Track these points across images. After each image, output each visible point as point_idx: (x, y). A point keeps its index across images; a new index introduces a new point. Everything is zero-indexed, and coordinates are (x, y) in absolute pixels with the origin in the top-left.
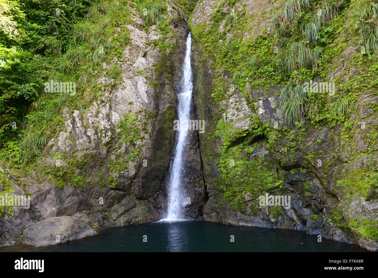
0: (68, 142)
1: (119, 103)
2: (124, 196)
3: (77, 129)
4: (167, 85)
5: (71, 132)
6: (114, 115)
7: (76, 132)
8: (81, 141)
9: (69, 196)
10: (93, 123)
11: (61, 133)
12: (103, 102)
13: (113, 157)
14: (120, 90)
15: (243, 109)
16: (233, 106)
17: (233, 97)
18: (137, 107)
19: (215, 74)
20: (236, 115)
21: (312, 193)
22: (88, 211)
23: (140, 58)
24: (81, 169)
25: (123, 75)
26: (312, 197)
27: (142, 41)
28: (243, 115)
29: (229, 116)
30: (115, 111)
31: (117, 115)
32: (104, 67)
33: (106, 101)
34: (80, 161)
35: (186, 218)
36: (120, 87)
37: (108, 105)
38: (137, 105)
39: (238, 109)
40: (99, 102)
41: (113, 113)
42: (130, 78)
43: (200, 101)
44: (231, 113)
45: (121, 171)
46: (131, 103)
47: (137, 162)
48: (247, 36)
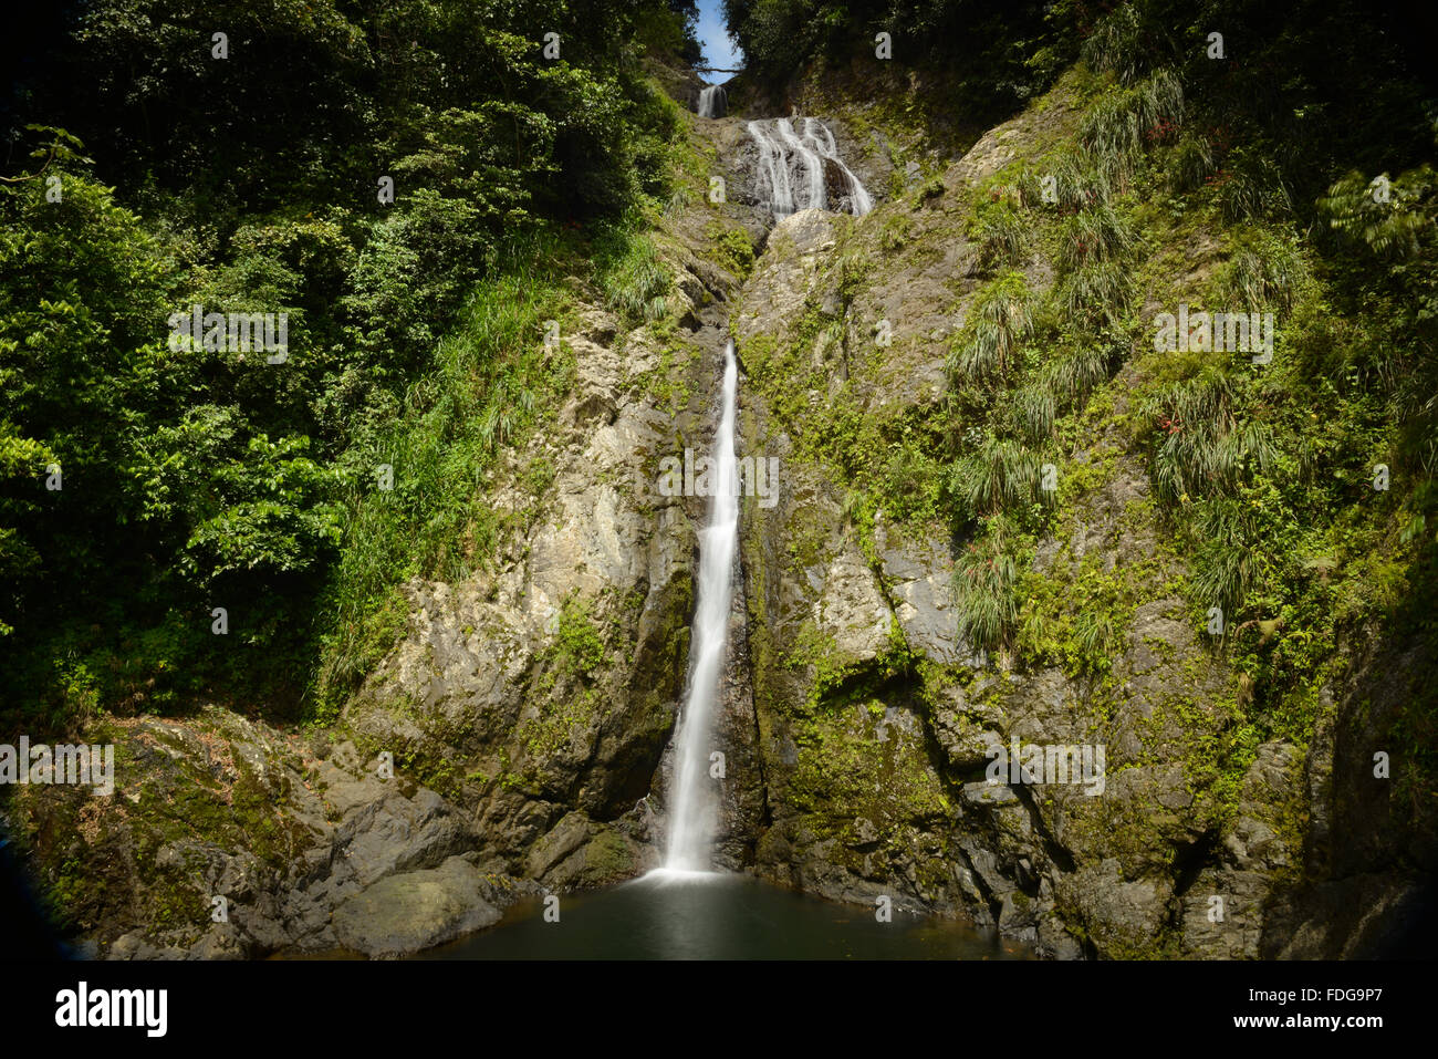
0: (425, 673)
1: (550, 565)
2: (560, 814)
3: (444, 635)
4: (670, 510)
5: (429, 645)
6: (535, 597)
7: (441, 644)
8: (455, 669)
9: (429, 817)
10: (483, 618)
11: (405, 645)
12: (509, 558)
13: (535, 712)
14: (551, 527)
15: (863, 600)
16: (838, 586)
17: (841, 563)
18: (596, 577)
19: (796, 484)
20: (846, 615)
21: (1017, 841)
22: (475, 854)
23: (601, 431)
24: (457, 746)
25: (561, 485)
26: (1016, 848)
27: (609, 379)
28: (862, 616)
29: (828, 614)
30: (539, 586)
31: (543, 597)
32: (511, 462)
33: (516, 558)
34: (455, 725)
35: (713, 869)
36: (553, 518)
37: (520, 567)
38: (596, 572)
39: (850, 598)
40: (498, 560)
41: (534, 590)
42: (579, 493)
43: (755, 559)
44: (833, 607)
45: (555, 750)
46: (581, 567)
47: (595, 726)
48: (880, 398)
